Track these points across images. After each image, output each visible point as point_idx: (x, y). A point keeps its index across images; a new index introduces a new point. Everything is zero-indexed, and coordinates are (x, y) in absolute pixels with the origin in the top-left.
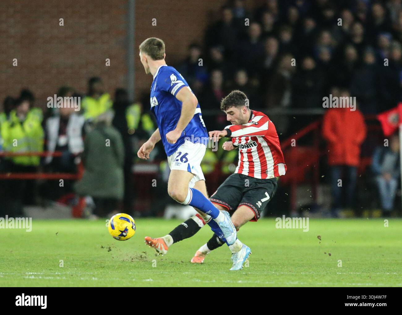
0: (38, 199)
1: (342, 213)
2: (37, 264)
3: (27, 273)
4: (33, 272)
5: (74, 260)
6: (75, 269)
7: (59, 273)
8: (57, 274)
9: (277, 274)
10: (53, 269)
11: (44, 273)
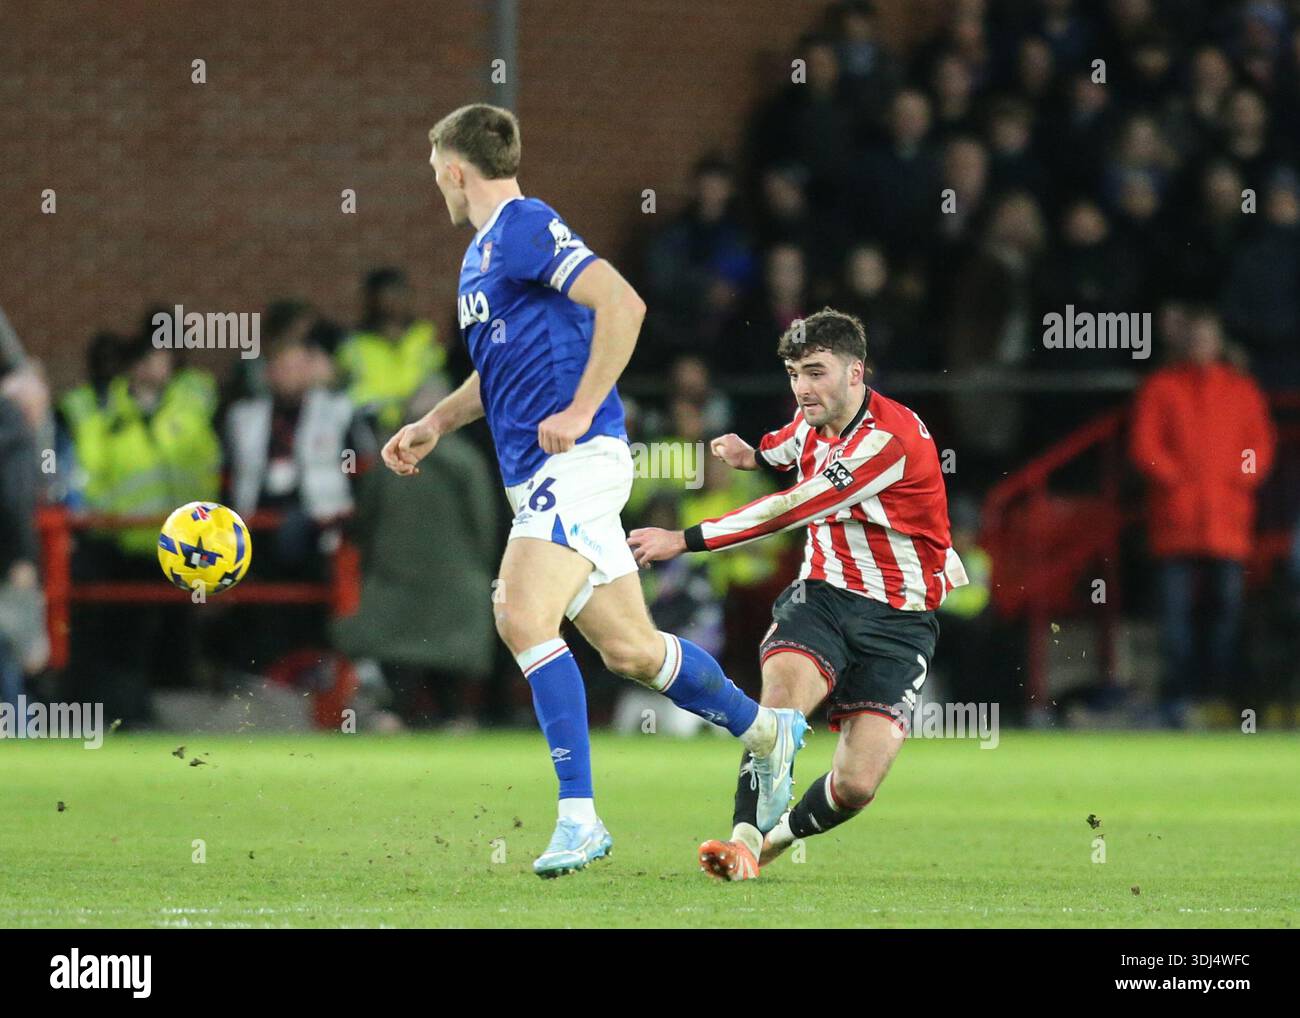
0: (204, 670)
1: (1195, 714)
2: (198, 880)
3: (164, 910)
4: (184, 907)
5: (317, 869)
6: (324, 896)
7: (272, 911)
8: (262, 915)
9: (982, 913)
10: (250, 896)
11: (221, 908)
